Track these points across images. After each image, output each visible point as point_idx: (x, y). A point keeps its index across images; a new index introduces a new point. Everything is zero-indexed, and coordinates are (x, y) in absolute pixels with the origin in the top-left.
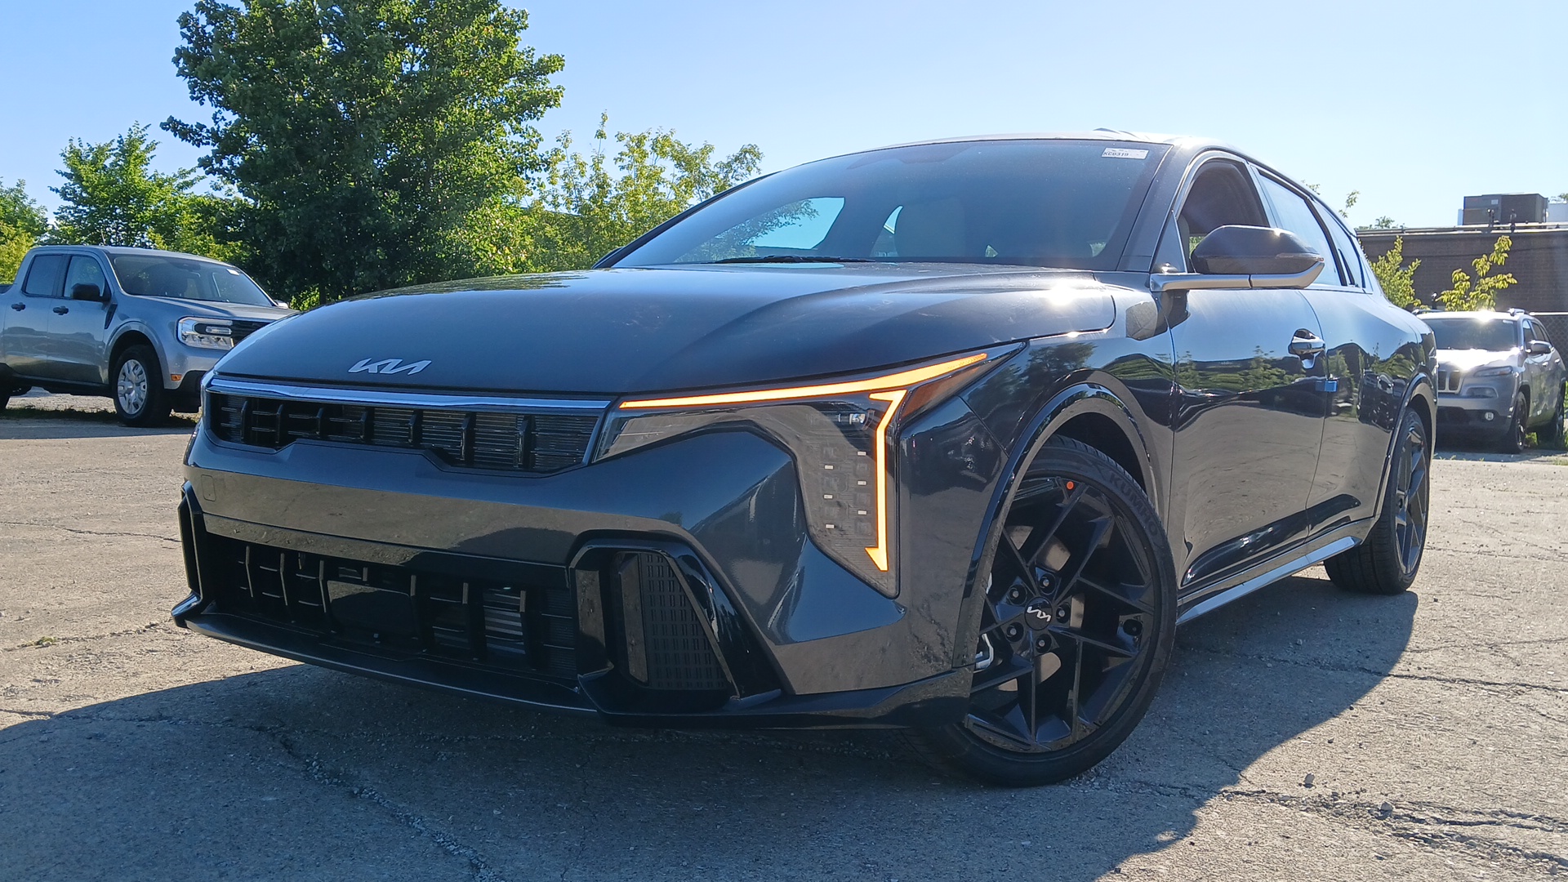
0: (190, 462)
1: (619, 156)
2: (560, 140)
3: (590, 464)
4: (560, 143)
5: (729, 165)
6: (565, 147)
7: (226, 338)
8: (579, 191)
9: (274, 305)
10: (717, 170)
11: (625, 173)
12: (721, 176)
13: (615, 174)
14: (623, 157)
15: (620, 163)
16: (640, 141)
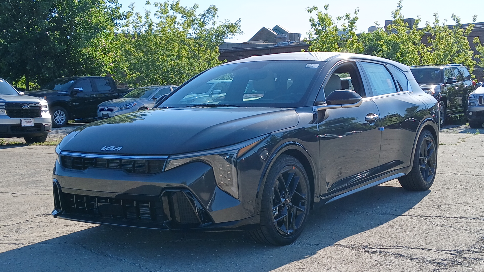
0: (56, 173)
1: (156, 13)
2: (130, 7)
3: (164, 171)
4: (130, 9)
5: (204, 15)
6: (132, 10)
7: (3, 110)
8: (140, 29)
9: (19, 94)
10: (200, 17)
11: (159, 20)
12: (202, 20)
13: (155, 20)
14: (158, 13)
15: (157, 16)
16: (166, 5)
